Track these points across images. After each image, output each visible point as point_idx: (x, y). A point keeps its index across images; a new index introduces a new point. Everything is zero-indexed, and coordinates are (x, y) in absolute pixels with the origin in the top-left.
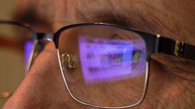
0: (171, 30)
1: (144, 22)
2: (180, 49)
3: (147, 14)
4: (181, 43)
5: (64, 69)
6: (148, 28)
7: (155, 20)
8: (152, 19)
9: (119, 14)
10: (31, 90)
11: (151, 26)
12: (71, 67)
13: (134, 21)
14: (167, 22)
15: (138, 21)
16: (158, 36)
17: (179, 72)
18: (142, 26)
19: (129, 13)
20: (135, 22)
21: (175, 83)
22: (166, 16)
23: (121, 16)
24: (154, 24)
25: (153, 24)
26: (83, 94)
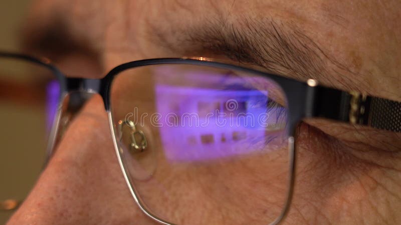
0: (340, 64)
1: (286, 50)
2: (359, 109)
3: (292, 32)
4: (361, 96)
5: (122, 151)
6: (294, 61)
7: (307, 45)
8: (302, 42)
9: (234, 34)
10: (58, 196)
11: (301, 58)
12: (137, 147)
13: (266, 47)
14: (332, 49)
15: (273, 47)
16: (312, 83)
17: (360, 150)
18: (282, 58)
19: (254, 31)
20: (268, 49)
21: (353, 174)
22: (331, 35)
23: (239, 36)
24: (306, 53)
25: (304, 53)
26: (165, 200)
